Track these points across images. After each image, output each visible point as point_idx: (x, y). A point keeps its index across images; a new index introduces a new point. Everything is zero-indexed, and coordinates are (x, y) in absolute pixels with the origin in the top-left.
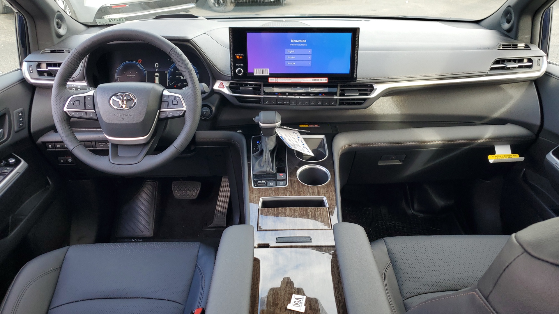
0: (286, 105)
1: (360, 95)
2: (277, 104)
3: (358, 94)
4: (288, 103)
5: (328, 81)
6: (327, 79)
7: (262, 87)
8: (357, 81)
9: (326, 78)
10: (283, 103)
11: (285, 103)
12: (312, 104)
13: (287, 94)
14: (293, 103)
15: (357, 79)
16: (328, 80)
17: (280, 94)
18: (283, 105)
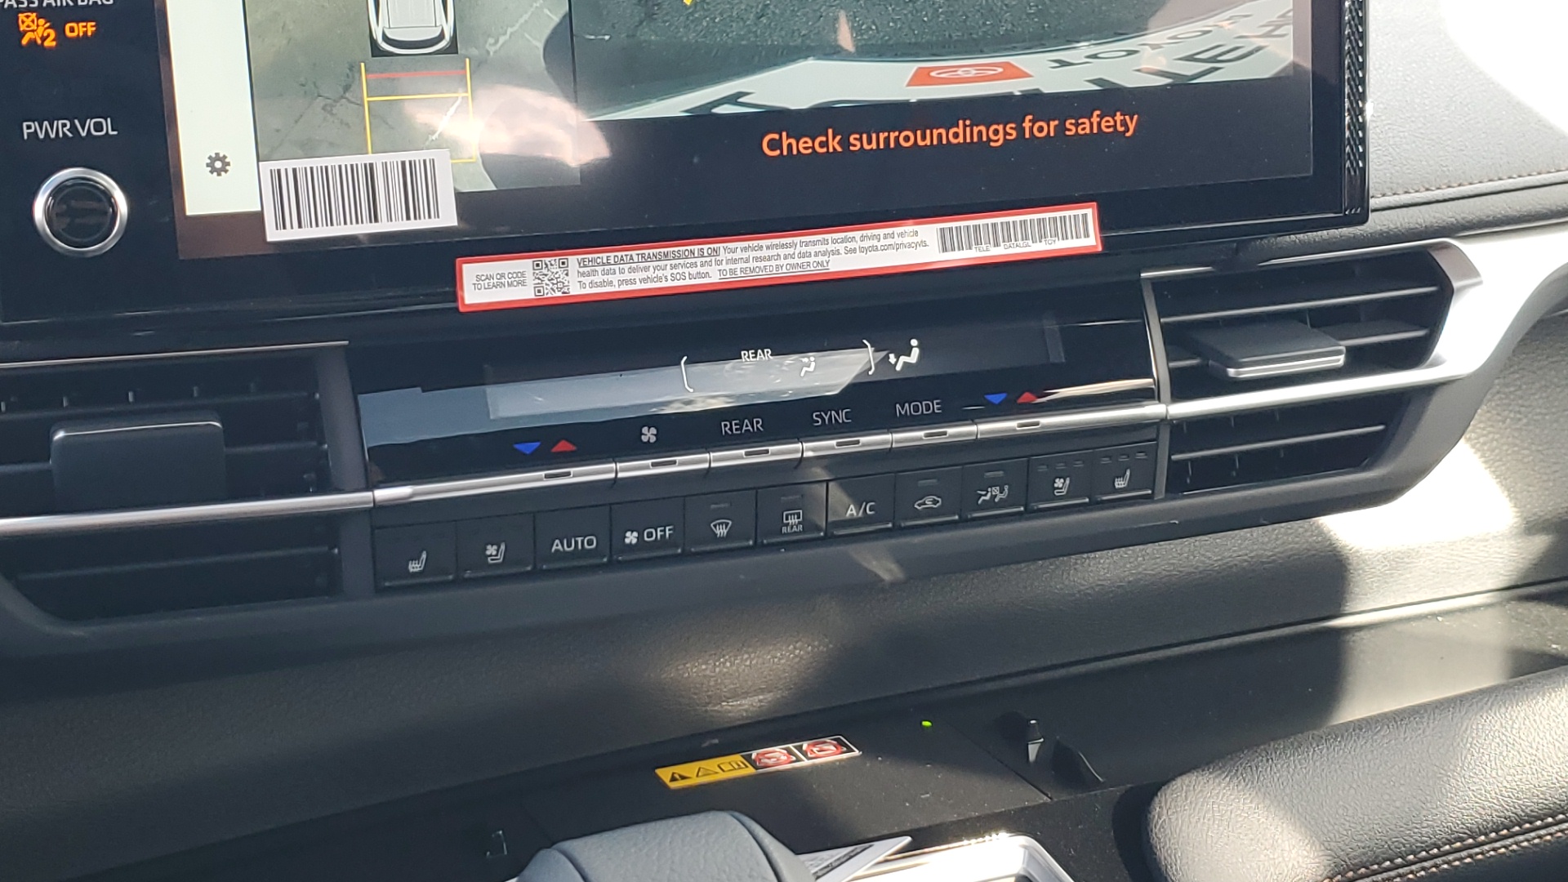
0: (646, 557)
1: (1360, 361)
2: (536, 574)
3: (1341, 360)
4: (662, 543)
5: (1105, 241)
6: (1089, 212)
7: (336, 392)
8: (1372, 216)
9: (1080, 212)
10: (613, 540)
11: (631, 538)
12: (918, 515)
13: (649, 435)
14: (721, 531)
15: (1373, 203)
16: (1104, 224)
17: (563, 446)
18: (613, 565)
